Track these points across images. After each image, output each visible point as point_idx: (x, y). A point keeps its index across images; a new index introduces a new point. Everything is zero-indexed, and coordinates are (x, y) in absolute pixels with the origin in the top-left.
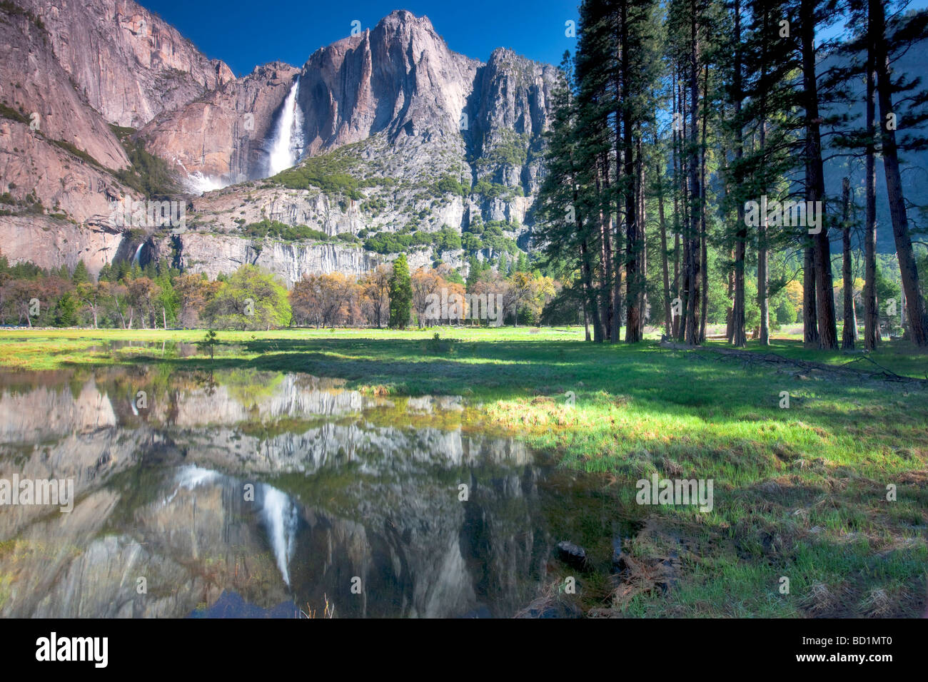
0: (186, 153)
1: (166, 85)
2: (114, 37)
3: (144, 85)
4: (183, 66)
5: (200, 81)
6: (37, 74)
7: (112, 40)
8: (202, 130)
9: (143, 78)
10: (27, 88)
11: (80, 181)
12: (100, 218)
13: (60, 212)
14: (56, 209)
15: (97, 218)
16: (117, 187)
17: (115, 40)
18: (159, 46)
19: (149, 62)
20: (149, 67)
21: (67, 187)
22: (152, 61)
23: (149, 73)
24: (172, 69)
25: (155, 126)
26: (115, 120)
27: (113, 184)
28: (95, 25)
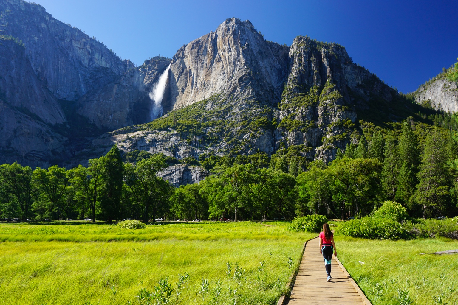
0: (102, 113)
1: (96, 75)
2: (69, 51)
3: (83, 76)
4: (106, 65)
5: (116, 72)
6: (14, 71)
7: (67, 53)
8: (112, 99)
9: (83, 72)
10: (6, 78)
11: (26, 130)
12: (36, 152)
13: (10, 149)
14: (8, 147)
15: (34, 152)
16: (49, 133)
17: (69, 53)
18: (94, 54)
19: (87, 63)
20: (87, 66)
21: (18, 134)
22: (89, 63)
23: (87, 69)
24: (100, 67)
25: (85, 98)
26: (64, 96)
27: (48, 131)
28: (58, 45)
